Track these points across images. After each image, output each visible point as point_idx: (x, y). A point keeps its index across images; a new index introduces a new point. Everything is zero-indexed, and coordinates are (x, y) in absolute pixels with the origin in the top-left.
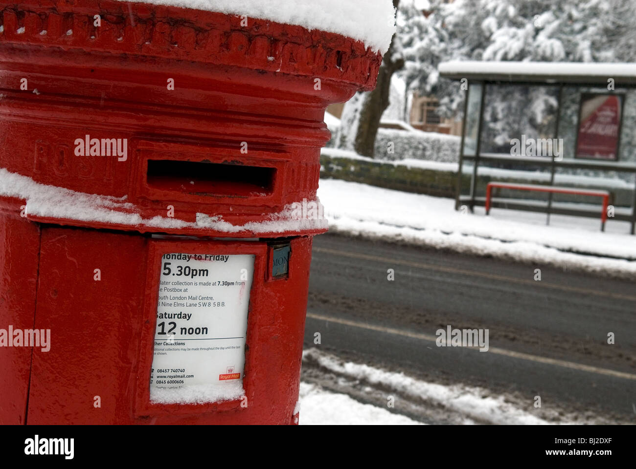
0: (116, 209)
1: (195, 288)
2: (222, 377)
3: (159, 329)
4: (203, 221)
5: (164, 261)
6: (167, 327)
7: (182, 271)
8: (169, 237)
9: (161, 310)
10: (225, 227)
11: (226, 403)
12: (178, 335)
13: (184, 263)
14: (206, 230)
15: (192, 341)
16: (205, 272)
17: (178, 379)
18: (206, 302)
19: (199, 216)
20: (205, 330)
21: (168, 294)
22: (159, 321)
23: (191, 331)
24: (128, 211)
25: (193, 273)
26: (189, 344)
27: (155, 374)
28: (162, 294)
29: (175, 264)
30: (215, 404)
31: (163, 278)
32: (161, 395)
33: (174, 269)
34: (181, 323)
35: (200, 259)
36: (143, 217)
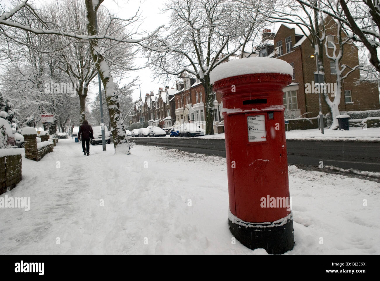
0: (239, 110)
1: (254, 122)
2: (262, 138)
3: (249, 130)
4: (253, 110)
5: (248, 118)
6: (250, 129)
7: (251, 119)
8: (248, 113)
9: (249, 126)
10: (257, 110)
11: (263, 142)
12: (252, 130)
13: (251, 118)
14: (253, 111)
15: (255, 131)
16: (255, 119)
17: (253, 138)
18: (257, 124)
19: (252, 109)
20: (257, 129)
21: (250, 123)
22: (248, 128)
23: (255, 129)
24: (241, 110)
25: (253, 119)
26: (254, 132)
27: (249, 137)
28: (248, 123)
29: (250, 118)
30: (260, 142)
31: (248, 121)
32: (250, 141)
33: (250, 119)
34: (252, 128)
35: (254, 117)
36: (243, 111)
